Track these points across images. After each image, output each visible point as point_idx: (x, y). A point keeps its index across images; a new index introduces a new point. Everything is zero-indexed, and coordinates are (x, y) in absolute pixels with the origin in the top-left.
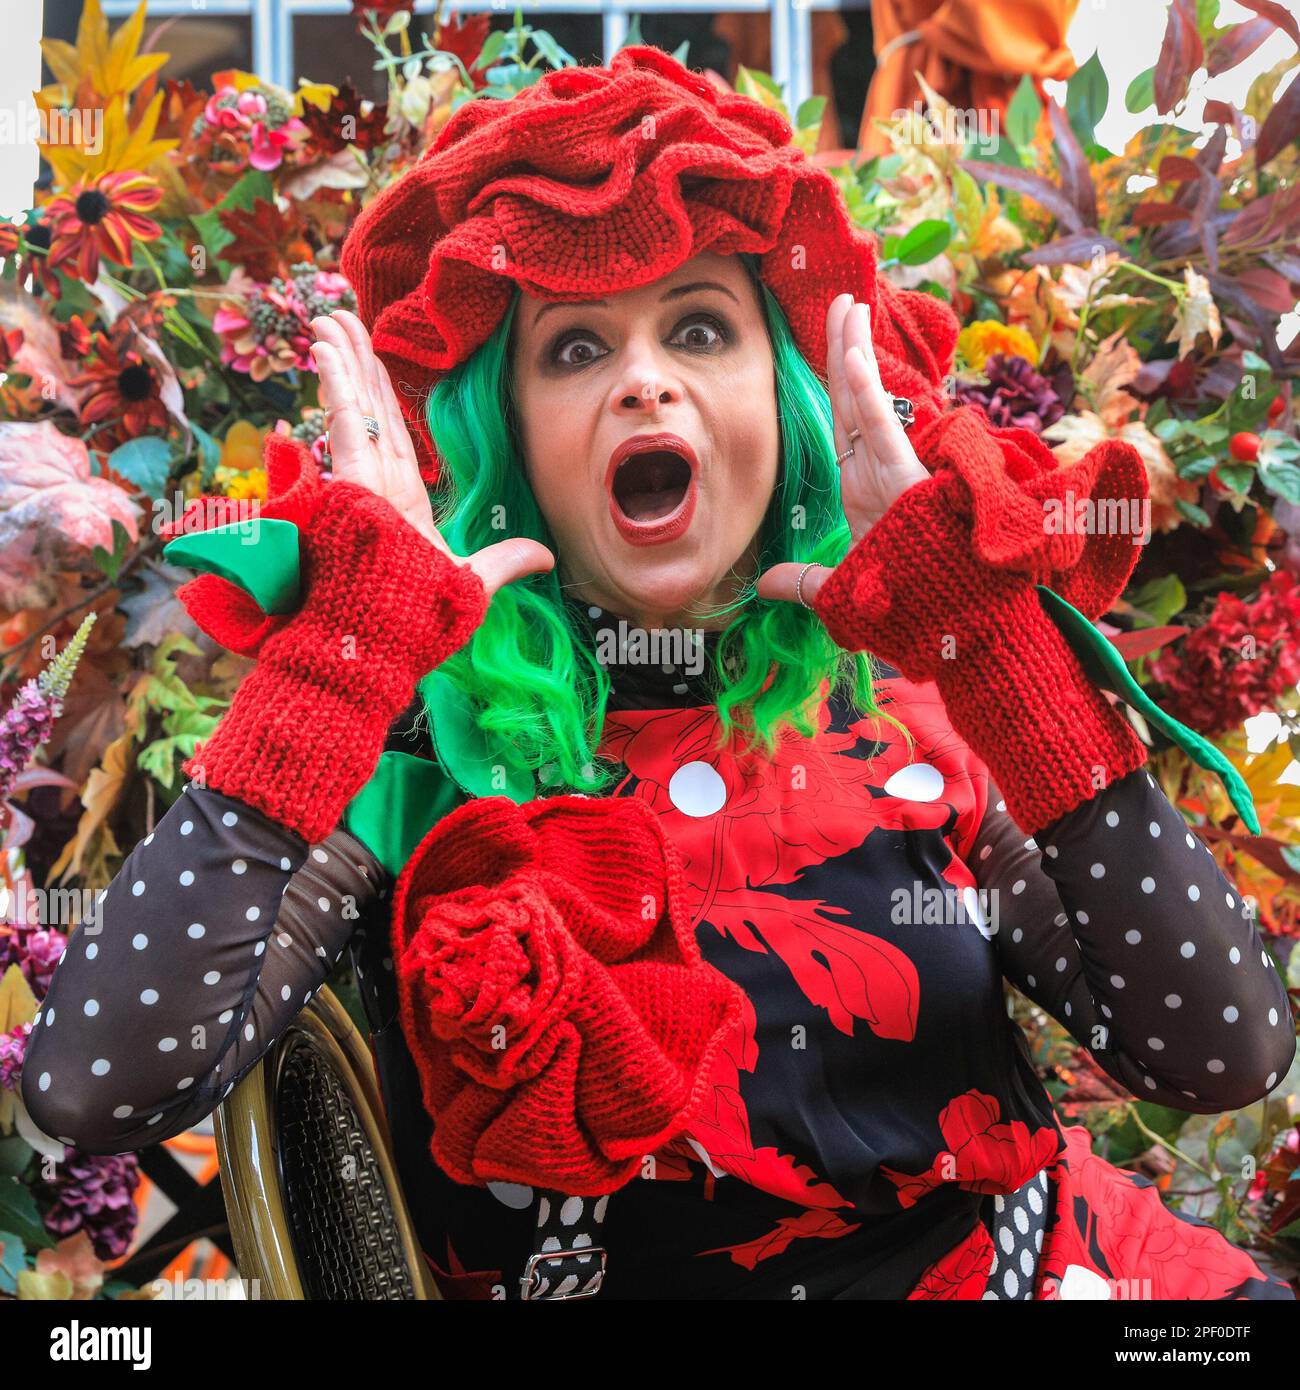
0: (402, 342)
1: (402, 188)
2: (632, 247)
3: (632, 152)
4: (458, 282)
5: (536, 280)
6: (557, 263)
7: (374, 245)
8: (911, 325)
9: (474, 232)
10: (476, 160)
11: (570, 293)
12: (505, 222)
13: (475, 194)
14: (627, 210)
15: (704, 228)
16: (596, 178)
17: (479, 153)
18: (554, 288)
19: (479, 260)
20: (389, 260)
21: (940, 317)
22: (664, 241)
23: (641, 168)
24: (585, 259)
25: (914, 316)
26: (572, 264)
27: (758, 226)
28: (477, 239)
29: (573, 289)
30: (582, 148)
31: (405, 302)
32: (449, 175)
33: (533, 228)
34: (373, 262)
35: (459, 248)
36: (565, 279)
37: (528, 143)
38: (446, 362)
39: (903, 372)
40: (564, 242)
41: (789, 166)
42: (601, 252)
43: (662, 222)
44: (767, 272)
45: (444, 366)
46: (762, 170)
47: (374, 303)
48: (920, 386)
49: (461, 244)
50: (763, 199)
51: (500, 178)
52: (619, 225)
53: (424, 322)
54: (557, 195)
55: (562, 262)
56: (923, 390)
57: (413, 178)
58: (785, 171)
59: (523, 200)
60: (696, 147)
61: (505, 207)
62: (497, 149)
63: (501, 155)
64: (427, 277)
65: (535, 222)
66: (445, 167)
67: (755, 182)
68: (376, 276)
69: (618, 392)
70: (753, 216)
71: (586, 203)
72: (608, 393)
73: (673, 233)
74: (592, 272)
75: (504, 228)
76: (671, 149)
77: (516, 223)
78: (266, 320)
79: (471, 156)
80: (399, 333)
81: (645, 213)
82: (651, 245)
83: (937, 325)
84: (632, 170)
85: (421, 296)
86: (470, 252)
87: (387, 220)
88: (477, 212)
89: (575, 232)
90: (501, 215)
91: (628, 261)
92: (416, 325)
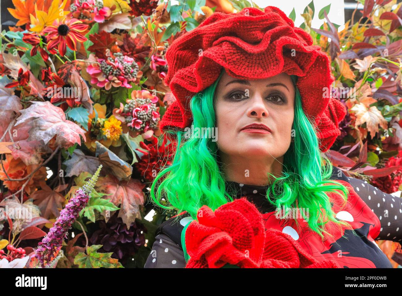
0: (183, 81)
1: (192, 34)
2: (263, 66)
3: (270, 36)
4: (205, 66)
5: (232, 70)
6: (239, 66)
7: (179, 50)
8: (333, 108)
9: (215, 50)
10: (219, 29)
11: (241, 76)
12: (226, 50)
13: (217, 39)
14: (264, 54)
15: (287, 64)
16: (256, 43)
17: (221, 27)
18: (236, 73)
19: (216, 59)
20: (183, 55)
21: (342, 108)
22: (274, 66)
23: (271, 42)
24: (248, 66)
25: (334, 106)
26: (243, 67)
27: (302, 68)
28: (216, 53)
29: (242, 75)
30: (254, 32)
31: (187, 69)
32: (210, 32)
33: (234, 53)
34: (178, 55)
35: (210, 55)
36: (241, 71)
37: (238, 27)
38: (196, 90)
39: (330, 122)
40: (243, 60)
41: (316, 51)
42: (253, 66)
43: (274, 60)
44: (299, 83)
45: (195, 91)
46: (309, 50)
47: (175, 68)
48: (333, 127)
49: (211, 53)
50: (307, 60)
51: (226, 35)
52: (260, 58)
53: (192, 76)
54: (244, 45)
55: (241, 66)
56: (334, 129)
57: (197, 31)
58: (315, 52)
59: (232, 44)
60: (291, 39)
61: (226, 45)
62: (228, 27)
63: (228, 29)
64: (197, 62)
65: (235, 52)
66: (208, 30)
67: (306, 54)
68: (177, 60)
69: (250, 110)
70: (302, 64)
71: (253, 49)
72: (246, 110)
73: (277, 64)
74: (249, 71)
75: (225, 52)
76: (283, 37)
77: (229, 51)
78: (109, 70)
79: (219, 27)
80: (182, 78)
81: (269, 56)
82: (269, 66)
83: (340, 110)
84: (269, 42)
85: (193, 68)
86: (213, 56)
87: (185, 43)
88: (216, 45)
89: (246, 58)
90: (225, 47)
91: (261, 70)
92: (189, 77)
